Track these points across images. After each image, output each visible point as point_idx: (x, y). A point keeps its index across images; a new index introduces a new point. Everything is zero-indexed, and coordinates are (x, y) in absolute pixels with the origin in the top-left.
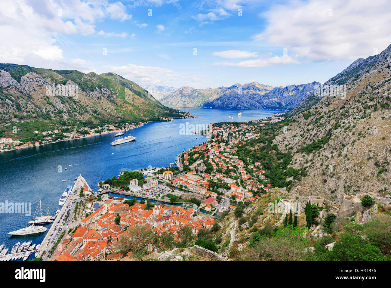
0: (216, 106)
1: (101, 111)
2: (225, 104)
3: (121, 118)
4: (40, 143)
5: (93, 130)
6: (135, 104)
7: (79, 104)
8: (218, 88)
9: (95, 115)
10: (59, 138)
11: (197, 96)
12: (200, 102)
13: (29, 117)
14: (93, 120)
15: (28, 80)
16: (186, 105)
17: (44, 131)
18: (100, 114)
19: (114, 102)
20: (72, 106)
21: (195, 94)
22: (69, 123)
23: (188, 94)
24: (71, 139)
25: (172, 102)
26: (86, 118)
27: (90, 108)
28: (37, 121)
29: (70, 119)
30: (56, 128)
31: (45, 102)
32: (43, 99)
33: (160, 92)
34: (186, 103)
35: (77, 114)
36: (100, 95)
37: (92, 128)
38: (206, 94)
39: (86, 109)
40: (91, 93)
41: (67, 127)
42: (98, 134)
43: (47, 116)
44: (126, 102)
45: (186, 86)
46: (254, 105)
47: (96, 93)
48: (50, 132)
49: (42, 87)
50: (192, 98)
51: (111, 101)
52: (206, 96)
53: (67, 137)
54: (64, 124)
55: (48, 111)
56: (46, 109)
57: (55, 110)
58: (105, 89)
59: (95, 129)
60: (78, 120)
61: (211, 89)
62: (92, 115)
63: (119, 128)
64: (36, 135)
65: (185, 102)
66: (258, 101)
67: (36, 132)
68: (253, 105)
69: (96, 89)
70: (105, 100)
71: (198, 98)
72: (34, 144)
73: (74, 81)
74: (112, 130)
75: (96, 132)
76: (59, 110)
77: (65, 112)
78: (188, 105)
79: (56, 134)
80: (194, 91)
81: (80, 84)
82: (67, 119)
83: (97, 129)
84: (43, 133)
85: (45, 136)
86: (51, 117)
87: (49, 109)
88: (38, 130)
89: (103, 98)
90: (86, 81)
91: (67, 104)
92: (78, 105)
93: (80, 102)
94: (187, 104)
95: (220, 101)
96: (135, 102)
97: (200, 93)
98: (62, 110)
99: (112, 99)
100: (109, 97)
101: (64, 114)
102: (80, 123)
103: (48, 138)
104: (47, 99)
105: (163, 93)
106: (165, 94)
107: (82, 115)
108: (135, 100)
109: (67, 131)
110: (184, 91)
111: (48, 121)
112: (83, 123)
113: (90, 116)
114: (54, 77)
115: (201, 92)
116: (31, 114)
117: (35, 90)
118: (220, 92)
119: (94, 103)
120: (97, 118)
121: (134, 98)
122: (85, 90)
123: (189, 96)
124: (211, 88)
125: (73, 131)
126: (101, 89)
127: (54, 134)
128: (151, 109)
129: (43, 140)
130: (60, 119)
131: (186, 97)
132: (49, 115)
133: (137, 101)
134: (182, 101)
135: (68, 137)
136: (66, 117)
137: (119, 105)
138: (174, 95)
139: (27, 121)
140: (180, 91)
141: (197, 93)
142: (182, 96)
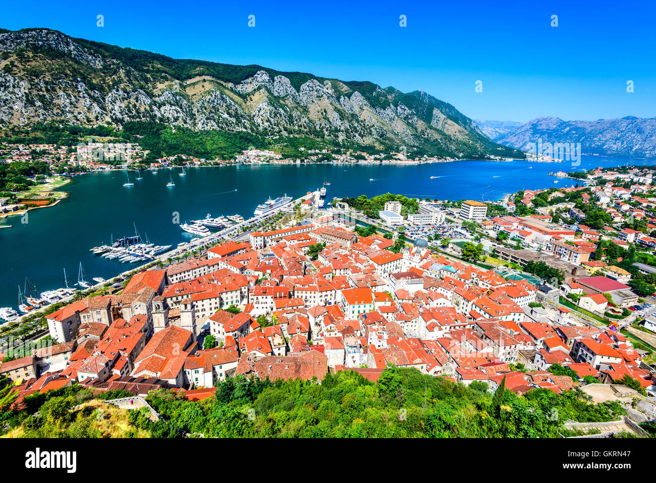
0: (609, 152)
1: (390, 135)
3: (417, 147)
4: (302, 161)
5: (373, 157)
6: (445, 131)
7: (362, 124)
8: (623, 119)
9: (381, 139)
10: (325, 159)
11: (568, 133)
13: (300, 132)
14: (376, 145)
15: (308, 89)
17: (311, 149)
18: (389, 139)
19: (412, 126)
20: (352, 124)
21: (563, 131)
22: (344, 145)
23: (548, 130)
24: (339, 163)
25: (512, 143)
26: (367, 141)
27: (376, 129)
28: (307, 137)
29: (346, 140)
30: (326, 148)
31: (321, 116)
32: (320, 113)
35: (357, 135)
36: (394, 114)
37: (371, 154)
38: (589, 129)
39: (370, 131)
40: (382, 111)
41: (339, 149)
42: (378, 162)
43: (319, 134)
44: (431, 128)
45: (546, 117)
47: (389, 111)
48: (317, 151)
49: (322, 99)
50: (556, 137)
51: (408, 124)
52: (589, 133)
53: (336, 159)
54: (337, 145)
55: (323, 128)
56: (321, 125)
57: (331, 127)
58: (403, 107)
59: (376, 156)
60: (357, 143)
61: (603, 120)
62: (377, 139)
63: (411, 158)
64: (301, 152)
67: (303, 149)
69: (389, 106)
70: (399, 121)
71: (568, 138)
72: (295, 161)
73: (363, 94)
74: (399, 159)
75: (376, 159)
76: (336, 128)
77: (342, 131)
79: (323, 154)
80: (563, 124)
81: (369, 99)
82: (343, 140)
83: (378, 156)
84: (310, 152)
85: (311, 155)
86: (324, 135)
87: (324, 125)
88: (305, 147)
89: (397, 118)
90: (379, 95)
91: (346, 121)
92: (360, 124)
93: (365, 120)
95: (622, 143)
96: (445, 129)
97: (577, 129)
98: (339, 128)
99: (410, 121)
100: (406, 118)
101: (340, 134)
102: (358, 146)
103: (312, 158)
104: (324, 113)
105: (500, 131)
106: (502, 132)
107: (362, 137)
108: (446, 125)
109: (338, 152)
110: (541, 125)
111: (319, 139)
112: (363, 147)
113: (374, 140)
114: (339, 88)
115: (579, 125)
116: (303, 129)
117: (313, 101)
119: (382, 123)
120: (382, 143)
121: (446, 123)
122: (374, 107)
123: (549, 133)
125: (346, 154)
126: (396, 107)
127: (321, 154)
128: (471, 142)
129: (306, 158)
130: (334, 138)
131: (542, 134)
132: (322, 132)
133: (450, 128)
135: (338, 160)
136: (341, 137)
137: (419, 130)
138: (519, 131)
139: (296, 136)
140: (533, 125)
141: (568, 129)
142: (533, 134)
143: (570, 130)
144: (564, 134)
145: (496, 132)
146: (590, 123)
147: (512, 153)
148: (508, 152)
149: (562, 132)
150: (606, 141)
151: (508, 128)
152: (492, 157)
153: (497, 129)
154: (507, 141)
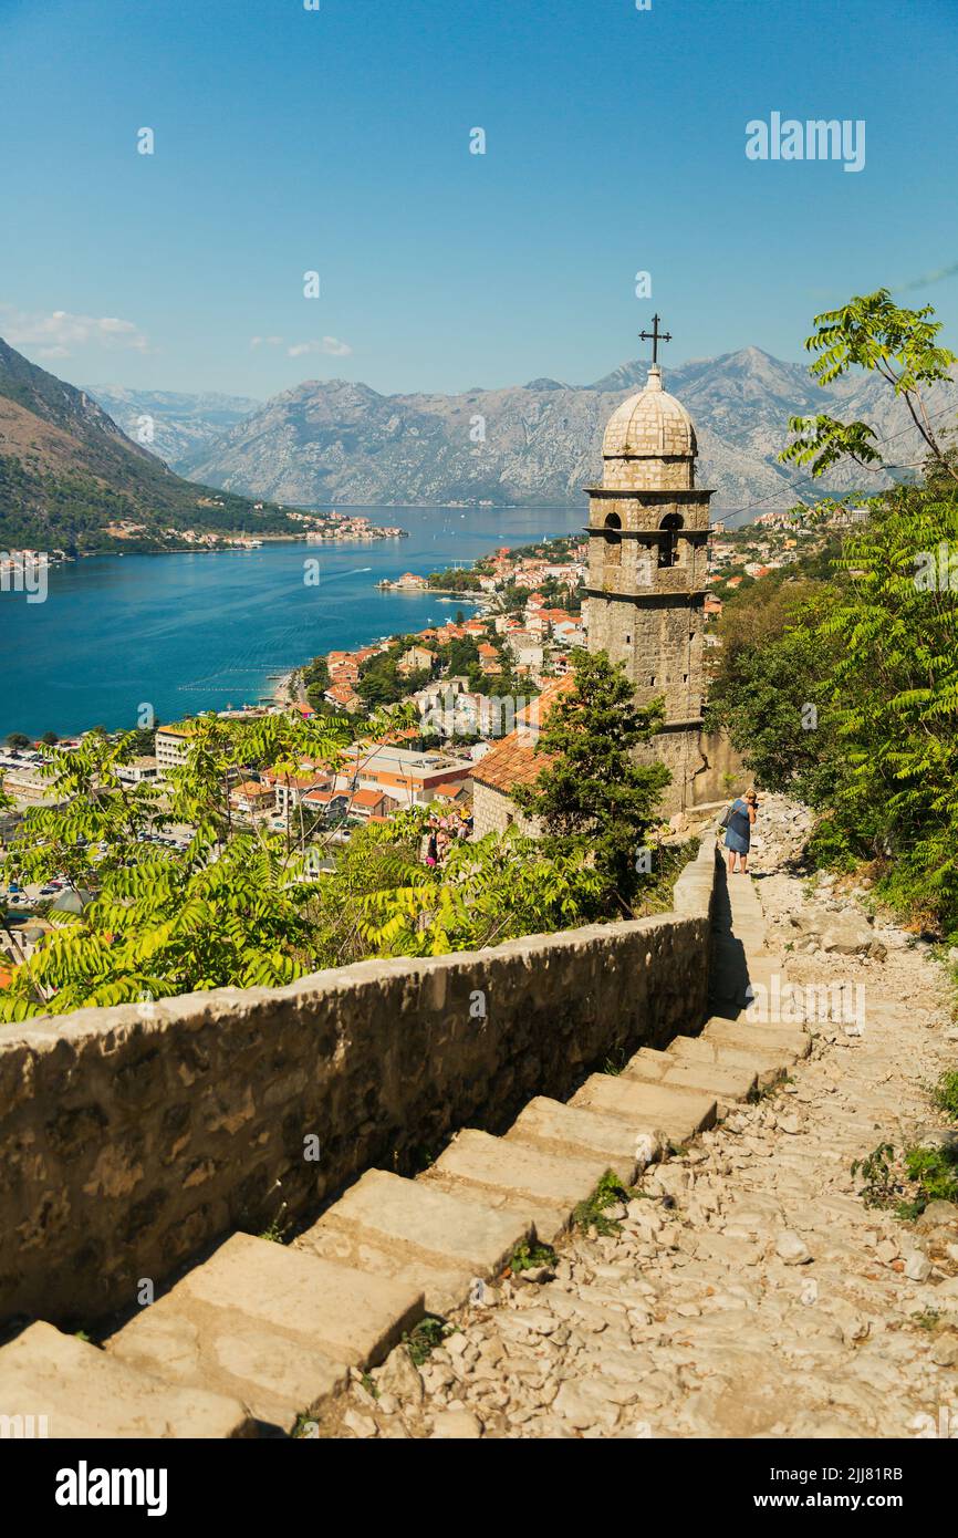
0: (517, 494)
2: (571, 482)
8: (527, 387)
11: (398, 436)
12: (414, 475)
16: (331, 491)
21: (383, 427)
23: (342, 425)
25: (239, 477)
33: (168, 423)
34: (331, 480)
45: (325, 380)
46: (750, 483)
50: (371, 451)
52: (454, 434)
61: (480, 391)
65: (324, 473)
66: (769, 459)
68: (742, 481)
71: (404, 451)
78: (342, 492)
80: (377, 404)
94: (340, 485)
95: (541, 464)
97: (422, 421)
105: (187, 431)
106: (198, 434)
110: (316, 408)
115: (426, 409)
118: (537, 405)
123: (346, 435)
124: (482, 387)
128: (101, 483)
131: (327, 440)
134: (306, 468)
138: (252, 430)
140: (291, 407)
141: (395, 421)
142: (301, 441)
143: (402, 427)
144: (390, 441)
145: (179, 435)
146: (452, 399)
147: (250, 517)
148: (238, 514)
149: (381, 433)
150: (501, 459)
151: (215, 422)
152: (189, 536)
153: (179, 426)
154: (223, 467)
